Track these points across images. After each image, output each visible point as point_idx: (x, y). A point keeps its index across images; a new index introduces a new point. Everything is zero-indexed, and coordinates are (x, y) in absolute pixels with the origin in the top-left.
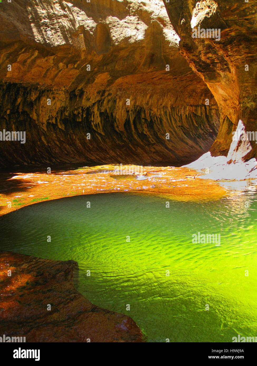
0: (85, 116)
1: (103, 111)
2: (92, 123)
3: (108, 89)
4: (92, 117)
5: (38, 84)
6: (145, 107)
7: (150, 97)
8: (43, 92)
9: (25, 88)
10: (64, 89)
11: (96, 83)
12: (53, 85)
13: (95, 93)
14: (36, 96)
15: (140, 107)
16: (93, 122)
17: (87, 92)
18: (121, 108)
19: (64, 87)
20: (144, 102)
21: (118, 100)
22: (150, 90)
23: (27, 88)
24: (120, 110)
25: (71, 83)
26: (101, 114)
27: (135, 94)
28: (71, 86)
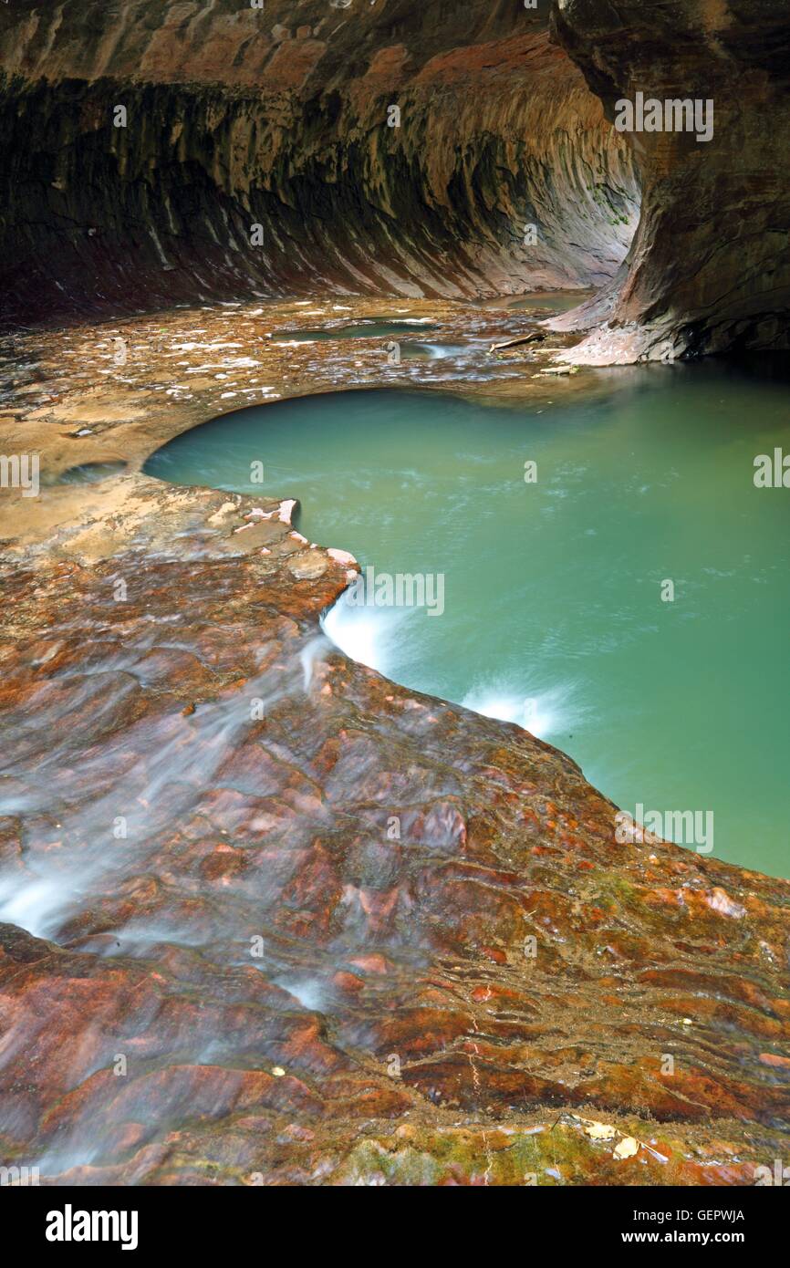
0: (345, 167)
1: (392, 152)
2: (366, 188)
3: (405, 88)
4: (365, 169)
5: (221, 85)
6: (505, 133)
7: (519, 106)
8: (237, 105)
9: (190, 98)
10: (288, 95)
11: (371, 76)
12: (261, 85)
13: (371, 101)
14: (219, 119)
15: (492, 136)
16: (368, 182)
17: (348, 101)
18: (440, 140)
19: (290, 90)
20: (503, 120)
21: (431, 121)
22: (518, 86)
23: (195, 96)
24: (438, 148)
25: (306, 80)
26: (388, 160)
27: (477, 99)
28: (306, 88)
